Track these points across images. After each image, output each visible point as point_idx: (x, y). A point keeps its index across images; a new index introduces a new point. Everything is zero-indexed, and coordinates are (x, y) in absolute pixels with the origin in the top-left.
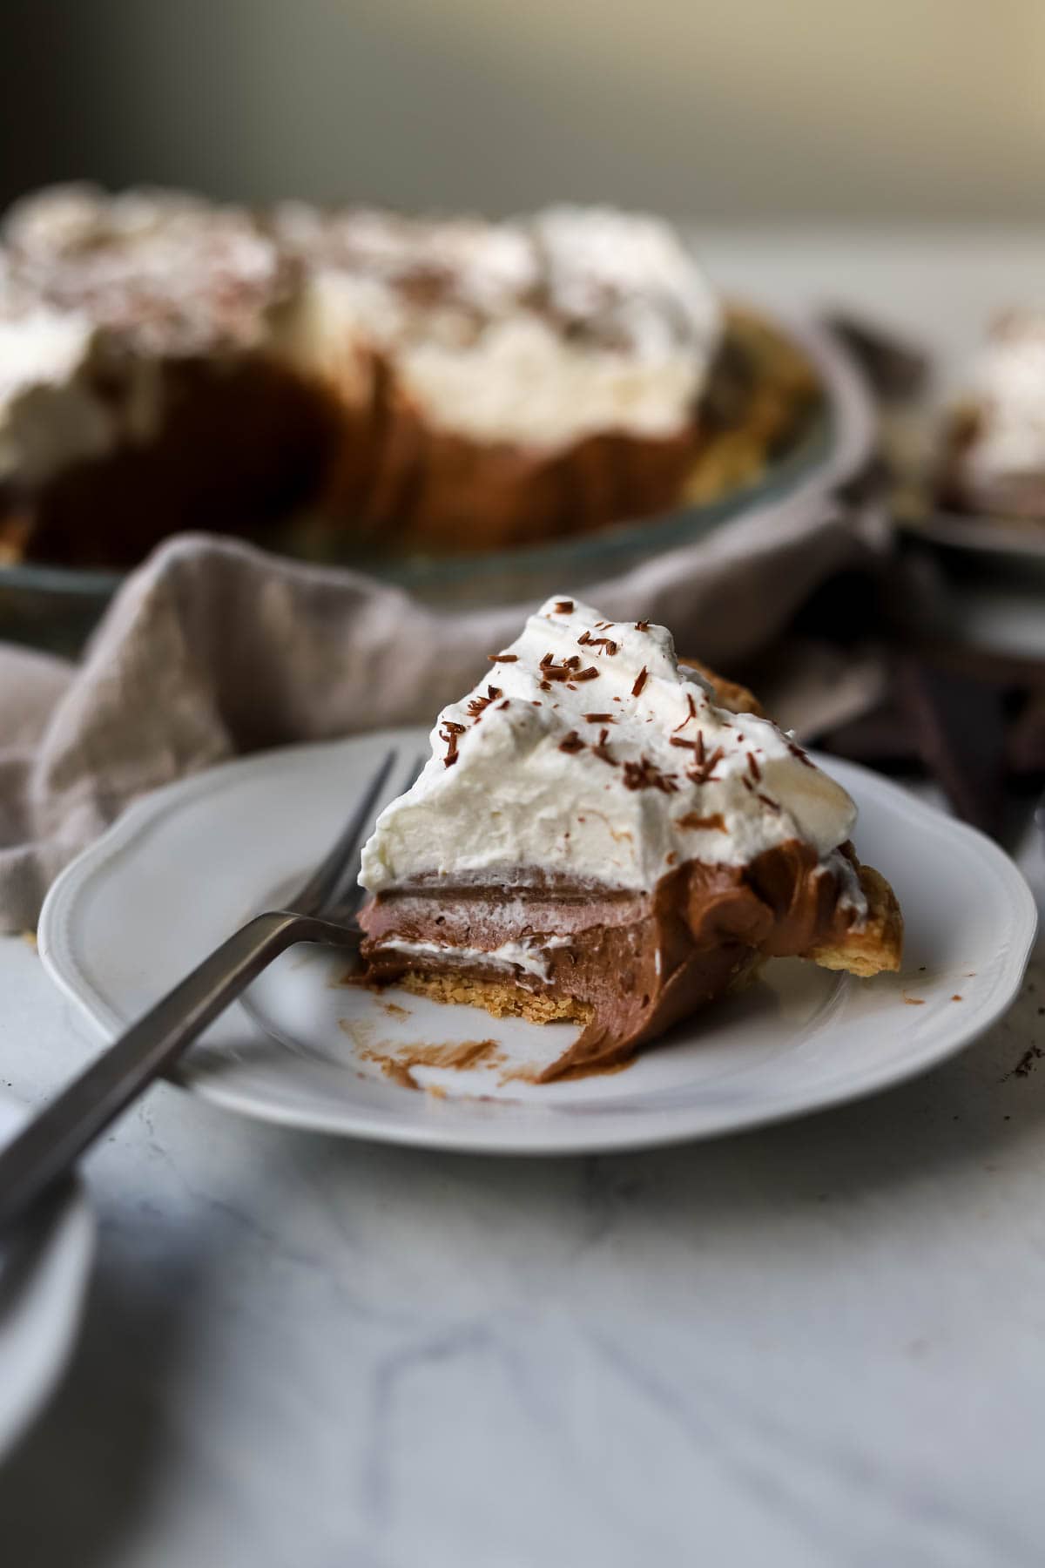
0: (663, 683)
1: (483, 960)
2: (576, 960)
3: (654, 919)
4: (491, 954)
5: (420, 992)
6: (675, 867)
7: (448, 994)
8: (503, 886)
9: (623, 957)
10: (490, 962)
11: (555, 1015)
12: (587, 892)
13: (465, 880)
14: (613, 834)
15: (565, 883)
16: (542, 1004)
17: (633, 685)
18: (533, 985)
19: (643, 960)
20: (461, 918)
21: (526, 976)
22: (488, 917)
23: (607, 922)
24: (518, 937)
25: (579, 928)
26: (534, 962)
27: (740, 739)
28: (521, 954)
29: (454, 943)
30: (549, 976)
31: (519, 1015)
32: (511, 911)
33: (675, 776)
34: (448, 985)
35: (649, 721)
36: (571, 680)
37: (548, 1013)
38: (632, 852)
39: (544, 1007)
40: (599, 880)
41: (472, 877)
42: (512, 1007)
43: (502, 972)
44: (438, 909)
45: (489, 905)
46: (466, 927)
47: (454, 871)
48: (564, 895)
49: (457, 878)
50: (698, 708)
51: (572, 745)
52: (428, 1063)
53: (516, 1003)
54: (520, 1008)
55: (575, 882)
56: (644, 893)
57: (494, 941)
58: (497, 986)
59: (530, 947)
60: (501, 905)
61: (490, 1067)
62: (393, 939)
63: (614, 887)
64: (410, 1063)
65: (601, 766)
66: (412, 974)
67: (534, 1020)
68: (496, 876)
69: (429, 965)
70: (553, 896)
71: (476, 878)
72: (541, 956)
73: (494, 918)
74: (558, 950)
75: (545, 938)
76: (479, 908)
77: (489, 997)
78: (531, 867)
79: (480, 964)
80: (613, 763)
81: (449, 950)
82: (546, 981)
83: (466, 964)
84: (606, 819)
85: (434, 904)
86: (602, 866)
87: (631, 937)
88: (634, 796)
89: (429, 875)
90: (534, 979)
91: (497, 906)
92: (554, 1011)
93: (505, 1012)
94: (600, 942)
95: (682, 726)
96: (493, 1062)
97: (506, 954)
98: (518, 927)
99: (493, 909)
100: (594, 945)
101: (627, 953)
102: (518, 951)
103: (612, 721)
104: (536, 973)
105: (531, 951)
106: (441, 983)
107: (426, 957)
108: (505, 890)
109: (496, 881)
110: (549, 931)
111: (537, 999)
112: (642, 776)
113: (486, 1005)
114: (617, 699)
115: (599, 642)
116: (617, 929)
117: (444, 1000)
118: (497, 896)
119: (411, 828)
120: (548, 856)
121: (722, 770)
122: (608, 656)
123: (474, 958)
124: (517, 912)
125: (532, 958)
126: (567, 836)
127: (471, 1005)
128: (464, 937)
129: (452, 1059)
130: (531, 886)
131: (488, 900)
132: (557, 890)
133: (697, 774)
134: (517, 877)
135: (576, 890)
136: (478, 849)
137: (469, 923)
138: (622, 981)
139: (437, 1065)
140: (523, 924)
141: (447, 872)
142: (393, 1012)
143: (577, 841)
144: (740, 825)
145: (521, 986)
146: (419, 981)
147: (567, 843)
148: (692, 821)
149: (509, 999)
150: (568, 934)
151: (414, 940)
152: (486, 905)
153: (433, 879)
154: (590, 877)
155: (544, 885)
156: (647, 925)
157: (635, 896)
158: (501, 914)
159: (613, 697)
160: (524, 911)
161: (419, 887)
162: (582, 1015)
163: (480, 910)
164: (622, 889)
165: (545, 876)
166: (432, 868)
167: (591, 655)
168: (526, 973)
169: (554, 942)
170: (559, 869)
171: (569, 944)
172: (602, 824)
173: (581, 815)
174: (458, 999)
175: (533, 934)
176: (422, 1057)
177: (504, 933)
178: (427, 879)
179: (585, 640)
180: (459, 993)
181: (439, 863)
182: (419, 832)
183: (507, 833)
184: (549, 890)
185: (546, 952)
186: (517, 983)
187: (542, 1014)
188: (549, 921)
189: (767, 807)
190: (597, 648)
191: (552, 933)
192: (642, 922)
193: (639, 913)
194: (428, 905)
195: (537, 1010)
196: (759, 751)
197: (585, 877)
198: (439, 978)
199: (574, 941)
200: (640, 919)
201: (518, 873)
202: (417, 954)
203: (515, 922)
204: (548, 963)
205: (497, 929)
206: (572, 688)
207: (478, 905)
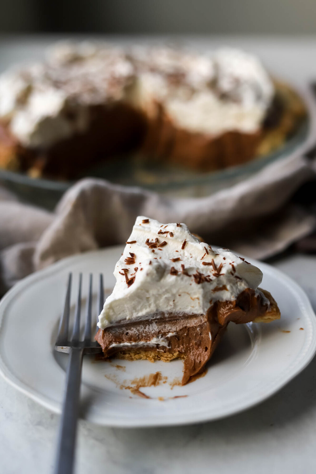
0: (192, 243)
1: (145, 344)
2: (178, 339)
3: (208, 323)
4: (148, 342)
5: (123, 358)
6: (212, 305)
7: (133, 357)
8: (149, 319)
9: (195, 335)
10: (148, 345)
11: (172, 358)
12: (180, 317)
13: (136, 320)
14: (191, 298)
15: (172, 315)
16: (168, 355)
17: (182, 246)
18: (163, 349)
19: (203, 336)
20: (135, 332)
21: (160, 347)
22: (144, 330)
23: (188, 325)
24: (157, 334)
25: (178, 329)
26: (164, 342)
27: (224, 259)
28: (159, 340)
29: (135, 341)
30: (169, 346)
31: (160, 360)
32: (152, 326)
33: (209, 276)
34: (132, 355)
35: (191, 257)
36: (159, 247)
37: (170, 358)
38: (199, 303)
39: (168, 356)
40: (185, 312)
41: (139, 318)
42: (156, 358)
43: (152, 347)
44: (125, 330)
45: (144, 326)
46: (137, 335)
47: (132, 318)
48: (171, 319)
49: (134, 319)
50: (209, 251)
51: (174, 272)
52: (144, 386)
53: (157, 356)
54: (159, 357)
55: (176, 314)
56: (202, 315)
57: (148, 337)
58: (150, 352)
59: (161, 337)
60: (148, 325)
61: (165, 382)
62: (112, 343)
63: (191, 314)
64: (139, 387)
65: (186, 278)
66: (120, 353)
67: (166, 361)
68: (147, 317)
69: (125, 349)
70: (167, 319)
71: (140, 319)
72: (166, 340)
73: (147, 330)
74: (171, 337)
75: (167, 334)
76: (140, 328)
77: (148, 356)
78: (160, 312)
79: (144, 346)
80: (190, 276)
81: (133, 343)
82: (168, 347)
83: (139, 347)
84: (188, 294)
85: (124, 329)
86: (186, 308)
87: (198, 329)
88: (200, 286)
89: (123, 320)
90: (163, 348)
91: (147, 326)
92: (172, 357)
93: (155, 360)
94: (187, 332)
95: (203, 257)
96: (164, 380)
97: (154, 341)
98: (156, 332)
99: (146, 327)
100: (184, 333)
101: (197, 334)
102: (158, 340)
103: (180, 260)
104: (164, 345)
105: (162, 339)
106: (129, 354)
107: (124, 347)
108: (150, 320)
109: (147, 318)
110: (168, 331)
111: (165, 354)
112: (200, 279)
113: (148, 358)
114: (177, 251)
115: (165, 233)
116: (193, 327)
117: (132, 359)
118: (147, 322)
119: (117, 306)
120: (166, 308)
121: (224, 271)
122: (171, 237)
123: (142, 344)
124: (154, 326)
125: (163, 341)
126: (174, 301)
127: (142, 359)
128: (137, 338)
129: (150, 383)
130: (159, 318)
131: (143, 324)
132: (169, 318)
133: (216, 274)
134: (155, 316)
135: (176, 317)
136: (141, 310)
137: (138, 333)
138: (196, 344)
139: (147, 386)
140: (158, 330)
141: (130, 318)
142: (119, 368)
143: (177, 302)
144: (231, 287)
145: (159, 351)
146: (122, 355)
147: (174, 303)
148: (217, 289)
149: (155, 355)
150: (175, 331)
151: (120, 342)
152: (143, 326)
153: (124, 321)
154: (182, 312)
155: (164, 317)
156: (204, 325)
157: (199, 316)
158: (149, 328)
159: (175, 250)
160: (157, 326)
161: (119, 324)
162: (182, 356)
163: (141, 328)
164: (193, 314)
165: (165, 314)
166: (124, 318)
167: (163, 237)
168: (161, 346)
169: (170, 335)
170: (170, 311)
171: (176, 335)
172: (187, 296)
173: (180, 294)
174: (137, 358)
175: (162, 333)
176: (140, 384)
177: (152, 334)
178: (122, 321)
179: (160, 233)
180: (137, 356)
181: (127, 316)
182: (119, 307)
183: (152, 303)
184: (166, 318)
185: (167, 338)
186: (158, 350)
187: (168, 359)
188: (167, 328)
189: (238, 280)
190: (165, 235)
191: (169, 332)
192: (203, 324)
193: (201, 321)
194: (122, 329)
195: (166, 357)
196: (233, 262)
197: (180, 312)
198: (128, 352)
199: (177, 333)
200: (202, 323)
201: (155, 315)
202: (121, 347)
203: (154, 330)
204: (168, 342)
205: (149, 333)
206: (161, 250)
207: (140, 326)
